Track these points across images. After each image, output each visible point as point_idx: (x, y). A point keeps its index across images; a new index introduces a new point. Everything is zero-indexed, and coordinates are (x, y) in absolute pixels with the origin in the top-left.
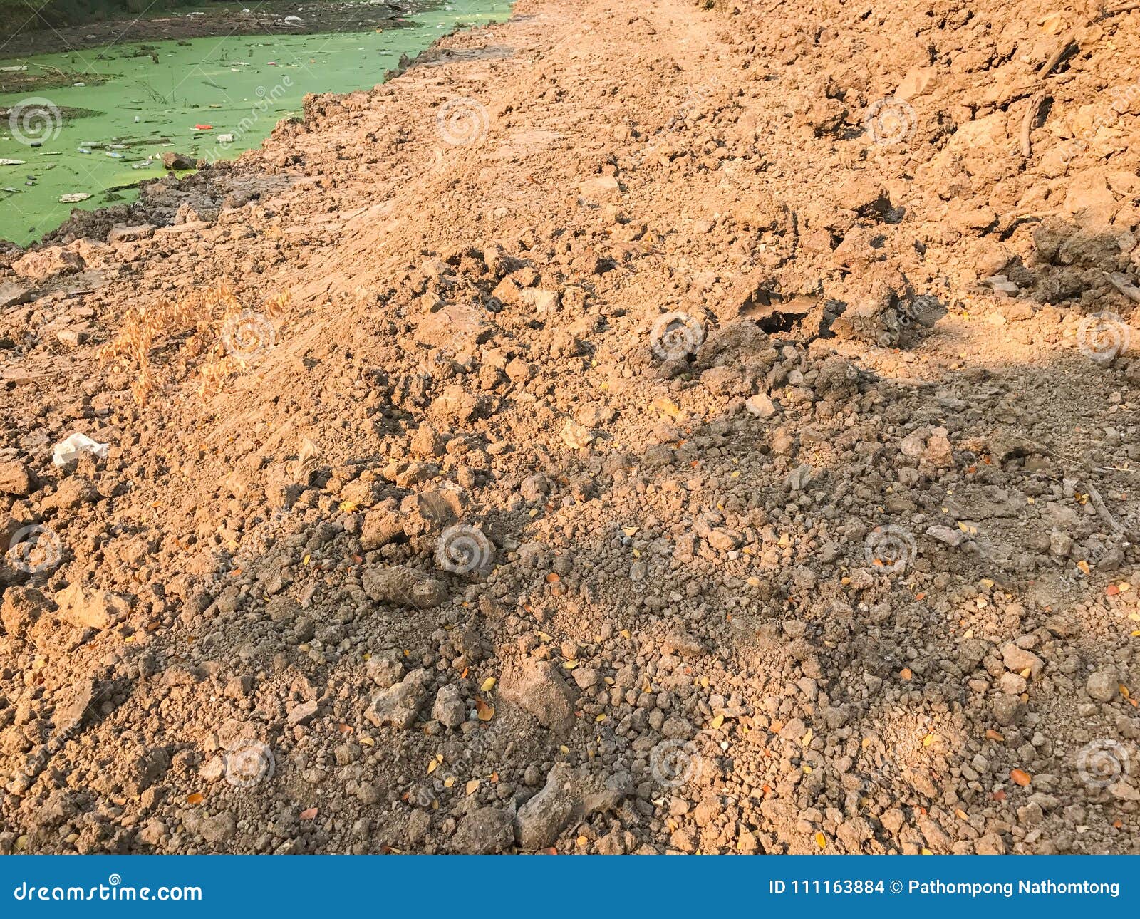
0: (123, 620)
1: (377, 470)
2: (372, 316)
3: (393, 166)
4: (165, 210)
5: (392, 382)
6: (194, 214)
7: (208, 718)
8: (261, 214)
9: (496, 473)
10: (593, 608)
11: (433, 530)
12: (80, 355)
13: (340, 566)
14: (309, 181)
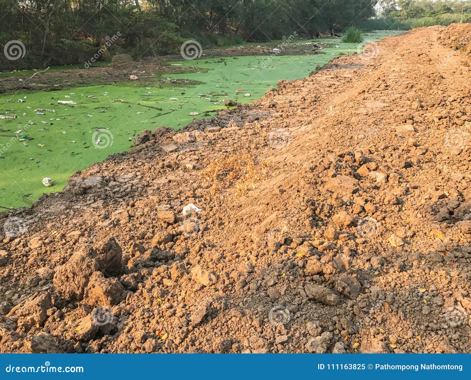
0: (214, 284)
1: (310, 242)
2: (308, 176)
3: (311, 111)
4: (224, 121)
5: (317, 205)
6: (235, 124)
7: (245, 332)
8: (259, 126)
9: (359, 252)
10: (404, 322)
11: (336, 273)
12: (193, 173)
13: (297, 281)
14: (278, 114)
